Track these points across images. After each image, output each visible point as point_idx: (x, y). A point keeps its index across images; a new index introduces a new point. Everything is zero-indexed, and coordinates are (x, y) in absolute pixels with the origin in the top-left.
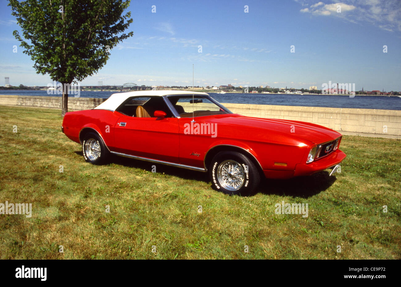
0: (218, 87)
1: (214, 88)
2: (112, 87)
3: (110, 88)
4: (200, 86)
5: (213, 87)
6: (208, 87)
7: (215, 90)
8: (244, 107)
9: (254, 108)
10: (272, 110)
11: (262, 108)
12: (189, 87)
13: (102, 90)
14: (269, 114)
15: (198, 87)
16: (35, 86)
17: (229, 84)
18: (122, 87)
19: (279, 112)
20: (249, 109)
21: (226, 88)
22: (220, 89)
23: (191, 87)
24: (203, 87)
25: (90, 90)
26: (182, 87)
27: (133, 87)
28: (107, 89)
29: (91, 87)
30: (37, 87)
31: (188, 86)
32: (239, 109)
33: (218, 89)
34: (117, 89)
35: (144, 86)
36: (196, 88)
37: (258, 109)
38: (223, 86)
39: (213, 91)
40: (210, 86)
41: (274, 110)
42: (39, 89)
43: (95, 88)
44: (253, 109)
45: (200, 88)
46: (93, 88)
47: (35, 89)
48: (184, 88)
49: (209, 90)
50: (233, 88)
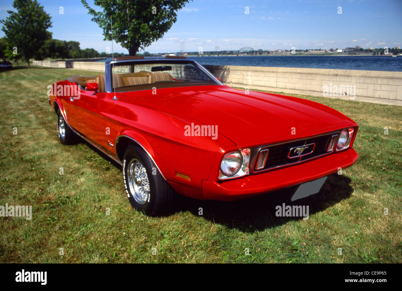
0: (343, 50)
1: (339, 51)
2: (228, 52)
3: (226, 53)
4: (322, 49)
5: (337, 49)
6: (332, 50)
7: (339, 53)
8: (331, 73)
9: (343, 74)
10: (365, 77)
11: (353, 74)
12: (310, 50)
13: (219, 55)
14: (361, 82)
15: (320, 50)
16: (157, 53)
17: (357, 46)
18: (239, 51)
19: (375, 79)
20: (337, 75)
21: (352, 50)
22: (345, 52)
23: (312, 50)
24: (325, 50)
25: (207, 56)
26: (302, 51)
27: (249, 52)
28: (224, 54)
29: (208, 52)
30: (159, 54)
31: (308, 49)
32: (325, 75)
33: (342, 52)
34: (233, 54)
35: (261, 50)
36: (317, 51)
37: (348, 76)
38: (349, 48)
39: (337, 54)
40: (334, 49)
41: (368, 77)
42: (160, 56)
43: (212, 53)
44: (341, 75)
45: (322, 51)
46: (210, 54)
47: (157, 56)
48: (304, 51)
49: (332, 53)
50: (361, 50)
